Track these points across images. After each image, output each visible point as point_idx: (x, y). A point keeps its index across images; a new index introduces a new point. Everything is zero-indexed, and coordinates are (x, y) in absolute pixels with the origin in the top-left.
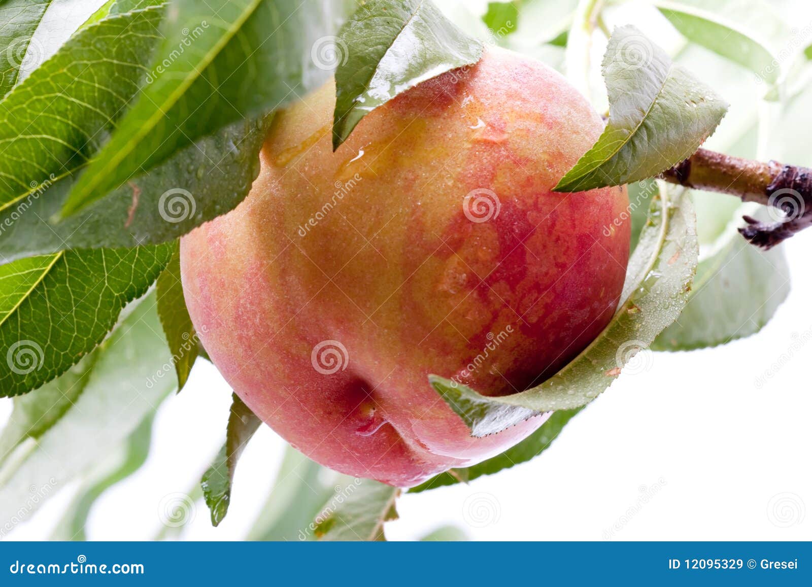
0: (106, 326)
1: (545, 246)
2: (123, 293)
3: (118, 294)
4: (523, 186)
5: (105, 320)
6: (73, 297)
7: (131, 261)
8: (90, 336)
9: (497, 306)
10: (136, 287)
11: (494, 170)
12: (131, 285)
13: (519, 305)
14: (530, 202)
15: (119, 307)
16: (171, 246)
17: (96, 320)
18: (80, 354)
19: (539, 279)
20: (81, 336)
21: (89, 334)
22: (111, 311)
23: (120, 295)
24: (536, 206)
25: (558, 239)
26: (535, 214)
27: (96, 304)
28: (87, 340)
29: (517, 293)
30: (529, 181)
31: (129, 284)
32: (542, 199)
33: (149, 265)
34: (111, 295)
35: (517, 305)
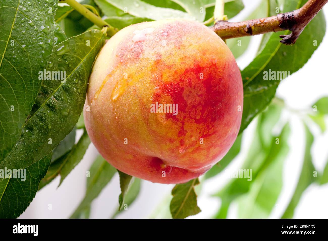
0: (35, 190)
1: (190, 92)
2: (38, 177)
3: (36, 179)
4: (174, 75)
5: (34, 189)
6: (21, 184)
7: (37, 166)
8: (30, 196)
9: (182, 120)
10: (42, 175)
11: (161, 74)
12: (40, 174)
13: (190, 116)
14: (178, 80)
15: (38, 183)
16: (50, 158)
17: (31, 190)
18: (29, 202)
19: (193, 104)
20: (27, 196)
21: (30, 195)
22: (35, 185)
23: (37, 179)
24: (181, 80)
25: (195, 87)
26: (182, 83)
27: (29, 184)
28: (30, 197)
29: (187, 112)
30: (176, 72)
31: (39, 174)
32: (183, 77)
33: (44, 166)
34: (34, 180)
35: (189, 116)
